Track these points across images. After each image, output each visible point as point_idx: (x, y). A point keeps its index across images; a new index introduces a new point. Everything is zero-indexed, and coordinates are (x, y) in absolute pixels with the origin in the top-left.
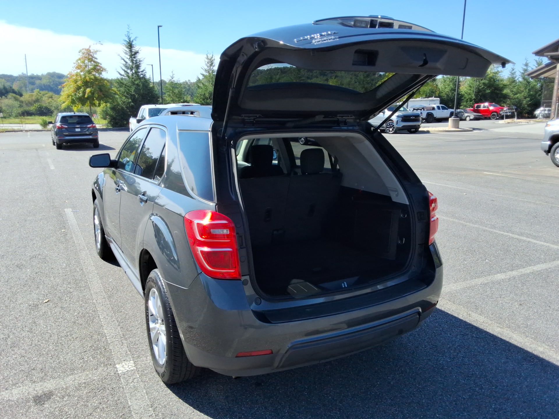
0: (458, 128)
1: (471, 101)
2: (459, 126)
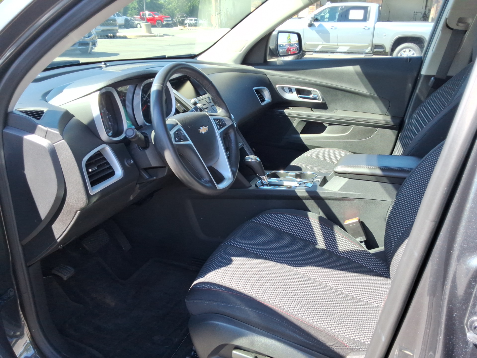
0: (151, 33)
1: (135, 10)
2: (151, 32)
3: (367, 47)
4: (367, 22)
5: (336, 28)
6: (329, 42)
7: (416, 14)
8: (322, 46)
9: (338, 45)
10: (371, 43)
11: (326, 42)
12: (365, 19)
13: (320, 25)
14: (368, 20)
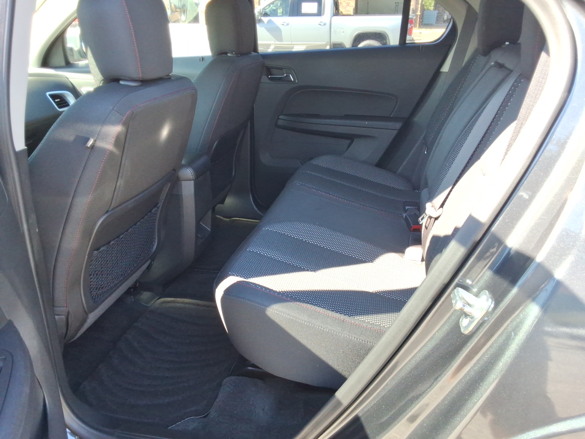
3: (326, 45)
4: (322, 16)
5: (288, 24)
6: (282, 41)
7: (398, 5)
8: (275, 46)
9: (292, 45)
10: (329, 41)
11: (278, 41)
12: (320, 13)
13: (269, 21)
14: (323, 15)
